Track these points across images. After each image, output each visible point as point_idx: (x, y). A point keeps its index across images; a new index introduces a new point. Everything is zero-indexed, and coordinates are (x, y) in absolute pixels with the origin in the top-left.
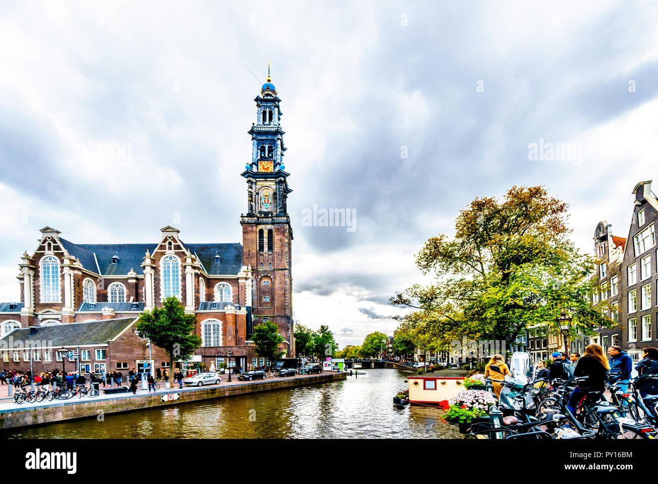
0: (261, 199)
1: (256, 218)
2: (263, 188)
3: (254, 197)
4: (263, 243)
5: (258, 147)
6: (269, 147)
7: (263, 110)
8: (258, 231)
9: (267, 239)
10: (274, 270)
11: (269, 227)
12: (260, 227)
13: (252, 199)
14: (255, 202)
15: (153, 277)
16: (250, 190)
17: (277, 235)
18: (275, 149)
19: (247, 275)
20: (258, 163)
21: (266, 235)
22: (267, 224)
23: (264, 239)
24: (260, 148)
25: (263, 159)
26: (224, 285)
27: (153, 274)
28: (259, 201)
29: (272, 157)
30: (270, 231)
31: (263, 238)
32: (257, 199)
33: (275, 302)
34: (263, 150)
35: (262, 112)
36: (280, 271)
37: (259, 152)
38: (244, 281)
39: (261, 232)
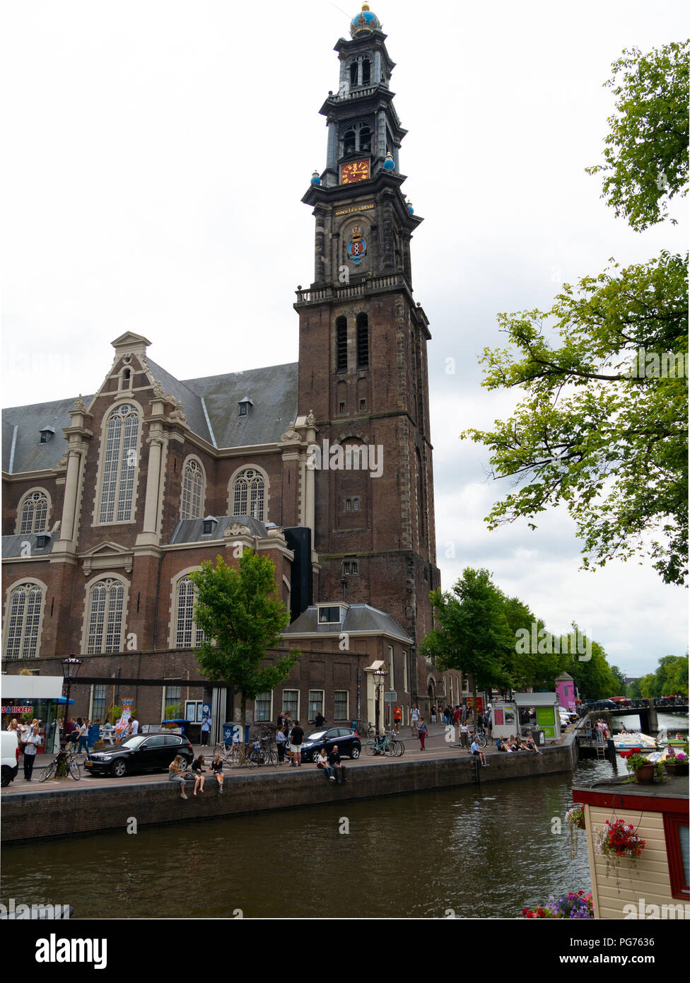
0: (344, 247)
1: (329, 292)
2: (349, 221)
3: (328, 243)
4: (346, 351)
5: (339, 136)
6: (362, 132)
7: (351, 63)
8: (334, 321)
9: (355, 340)
10: (371, 419)
11: (358, 308)
12: (338, 313)
13: (323, 250)
14: (331, 255)
15: (83, 461)
16: (321, 229)
17: (378, 324)
18: (374, 133)
19: (304, 439)
20: (338, 170)
21: (351, 330)
22: (354, 301)
23: (349, 341)
24: (343, 137)
25: (350, 158)
26: (250, 473)
27: (85, 453)
28: (341, 252)
29: (369, 150)
30: (362, 320)
31: (346, 339)
32: (335, 250)
33: (374, 512)
34: (349, 141)
35: (349, 67)
36: (386, 421)
37: (342, 146)
38: (293, 456)
39: (342, 323)
